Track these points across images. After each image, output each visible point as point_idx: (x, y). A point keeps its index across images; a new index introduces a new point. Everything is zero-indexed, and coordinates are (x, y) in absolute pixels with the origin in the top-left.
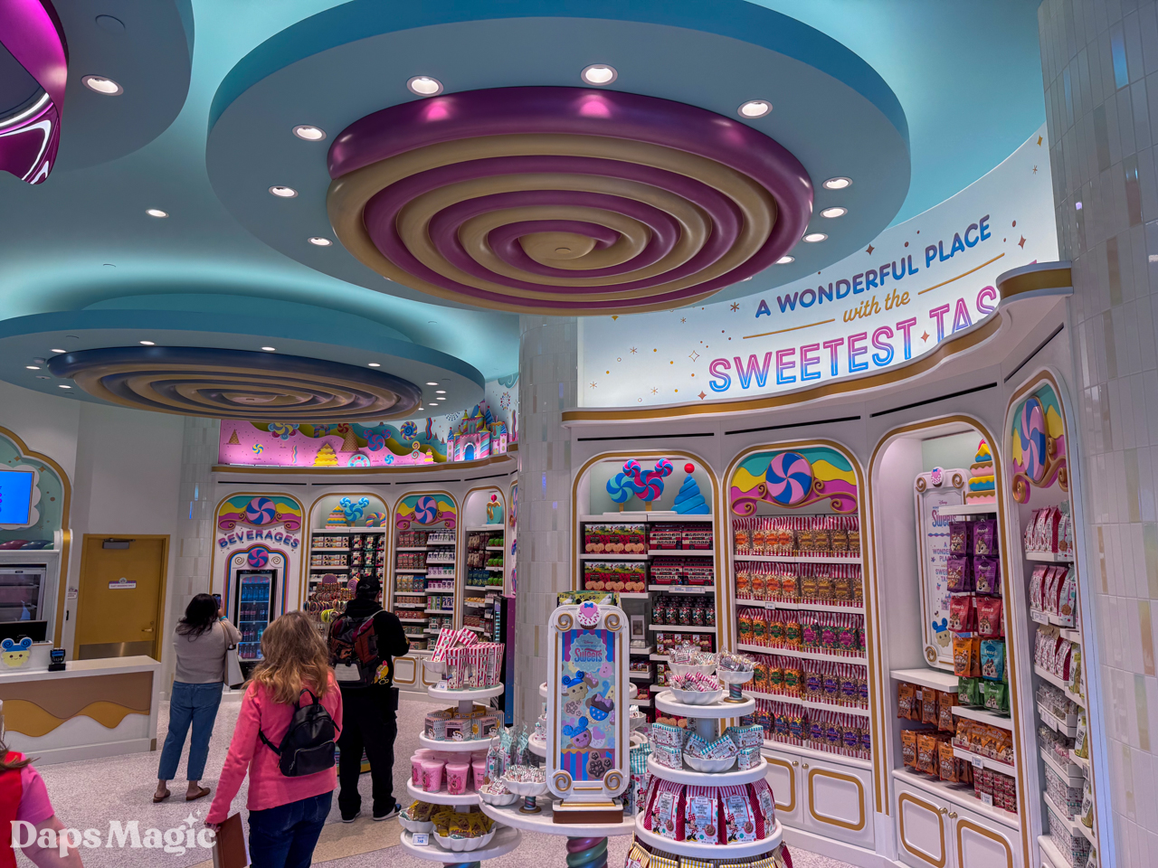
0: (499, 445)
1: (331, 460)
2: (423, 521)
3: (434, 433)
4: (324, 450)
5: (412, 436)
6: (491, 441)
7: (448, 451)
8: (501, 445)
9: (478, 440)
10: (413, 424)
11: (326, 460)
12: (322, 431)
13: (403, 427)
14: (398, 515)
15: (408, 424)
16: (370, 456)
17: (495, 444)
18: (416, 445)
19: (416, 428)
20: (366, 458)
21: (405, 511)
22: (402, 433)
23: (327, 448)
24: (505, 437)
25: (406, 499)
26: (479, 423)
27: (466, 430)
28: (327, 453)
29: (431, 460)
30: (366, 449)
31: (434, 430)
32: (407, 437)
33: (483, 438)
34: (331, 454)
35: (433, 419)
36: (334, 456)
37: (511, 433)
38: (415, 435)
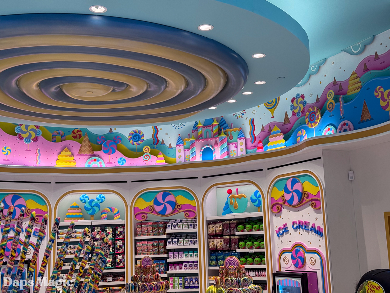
0: (236, 147)
1: (70, 162)
2: (163, 212)
3: (160, 139)
4: (63, 153)
5: (139, 142)
6: (229, 144)
7: (178, 154)
8: (239, 147)
9: (216, 143)
10: (140, 132)
11: (66, 162)
12: (59, 137)
13: (130, 134)
14: (136, 209)
15: (135, 132)
16: (104, 158)
17: (232, 147)
18: (147, 149)
19: (143, 136)
20: (101, 160)
21: (143, 205)
22: (130, 139)
23: (66, 151)
24: (244, 141)
25: (144, 195)
26: (215, 130)
27: (201, 135)
28: (67, 156)
29: (163, 161)
30: (101, 153)
31: (160, 137)
32: (135, 143)
33: (222, 142)
34: (70, 156)
35: (159, 127)
36: (72, 158)
37: (248, 136)
38: (143, 141)
